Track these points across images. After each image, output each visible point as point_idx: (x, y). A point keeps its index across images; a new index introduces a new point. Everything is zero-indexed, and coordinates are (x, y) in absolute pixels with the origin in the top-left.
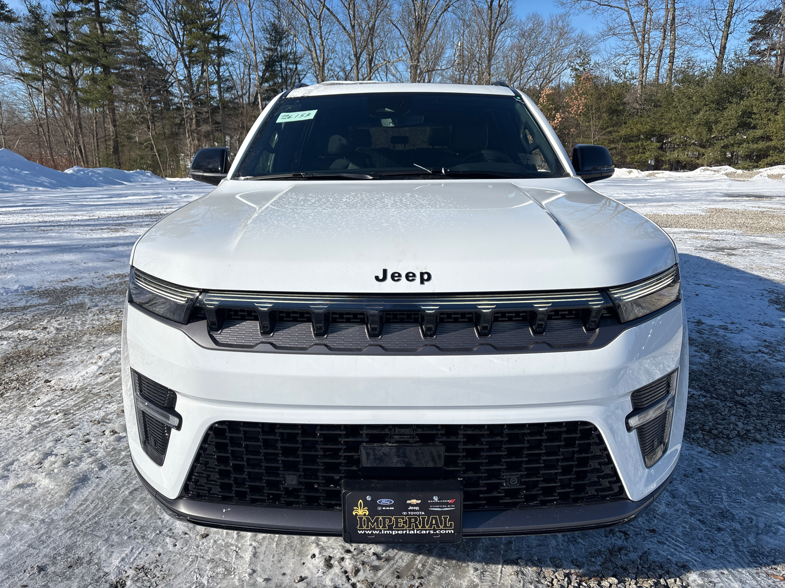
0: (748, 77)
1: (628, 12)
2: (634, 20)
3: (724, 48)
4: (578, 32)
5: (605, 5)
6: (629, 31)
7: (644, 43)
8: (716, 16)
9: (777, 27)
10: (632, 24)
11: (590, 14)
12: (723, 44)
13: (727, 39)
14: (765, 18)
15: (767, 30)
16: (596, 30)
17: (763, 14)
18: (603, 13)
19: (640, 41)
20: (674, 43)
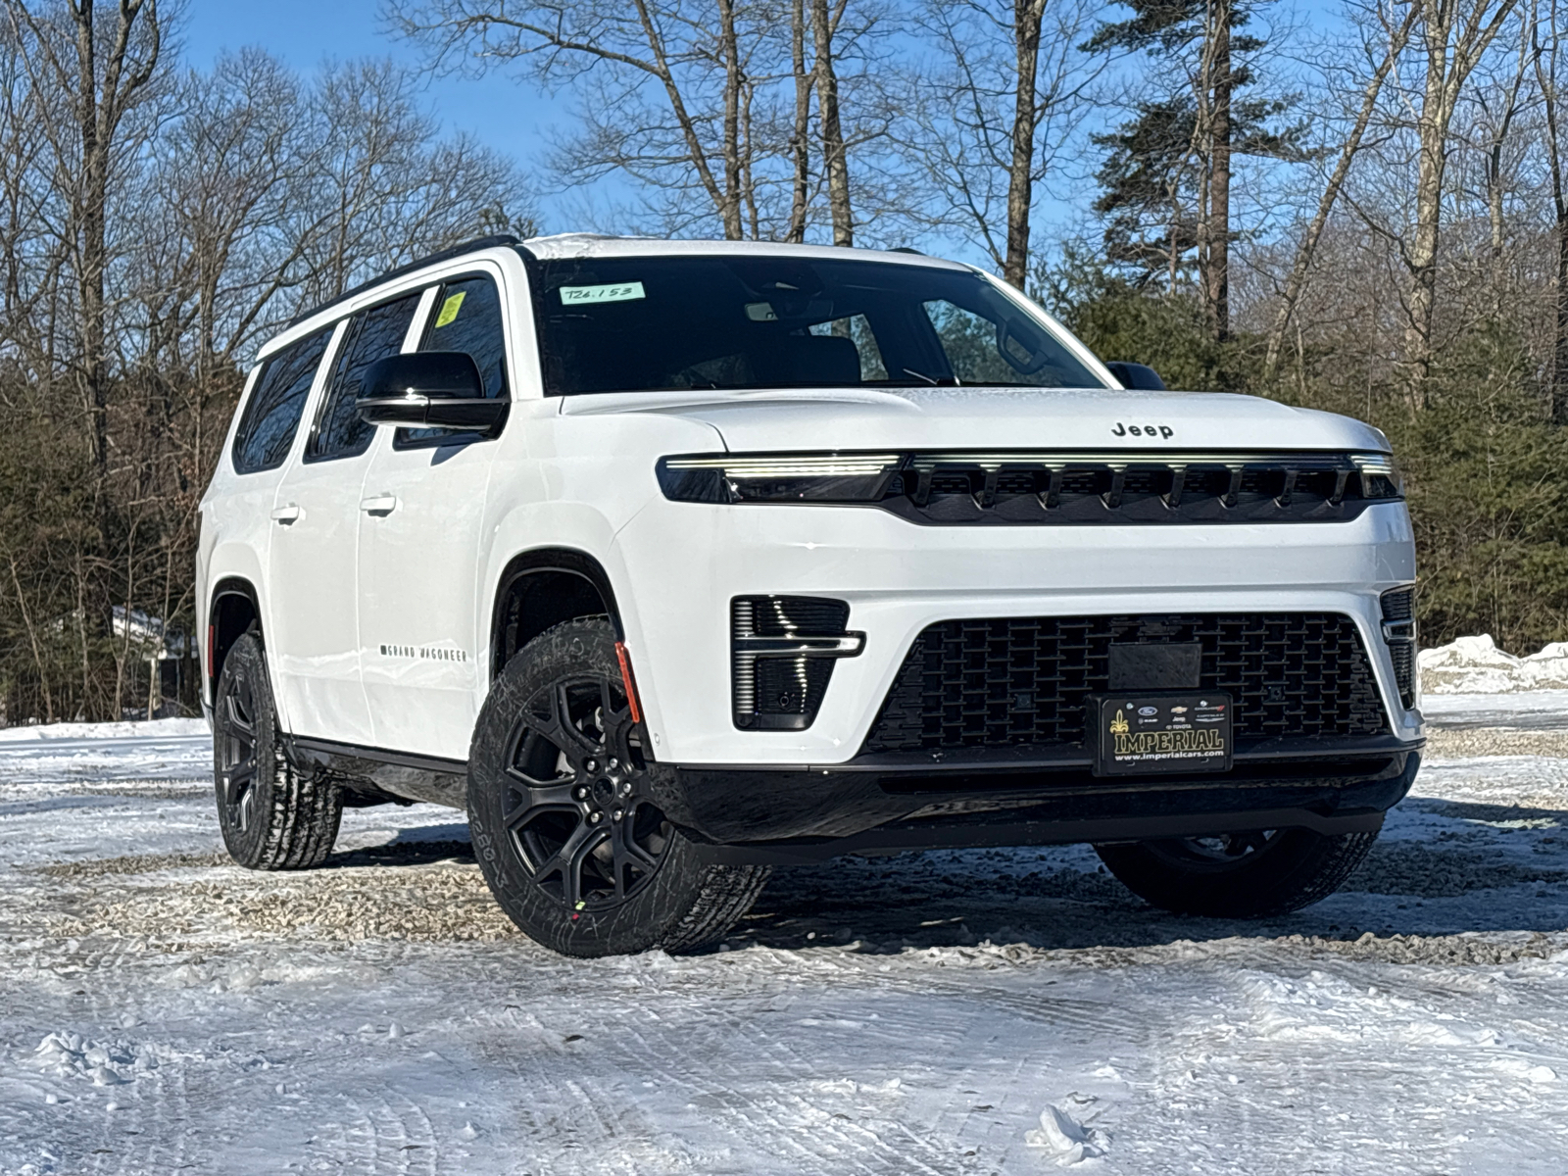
0: (1123, 335)
1: (667, 78)
2: (691, 113)
3: (1020, 230)
4: (447, 137)
5: (578, 47)
6: (673, 151)
7: (737, 197)
8: (978, 111)
9: (1186, 164)
10: (687, 124)
11: (525, 77)
12: (1017, 216)
13: (1027, 201)
14: (1144, 129)
15: (1156, 174)
16: (550, 137)
17: (1133, 116)
18: (573, 77)
19: (723, 191)
20: (846, 202)
